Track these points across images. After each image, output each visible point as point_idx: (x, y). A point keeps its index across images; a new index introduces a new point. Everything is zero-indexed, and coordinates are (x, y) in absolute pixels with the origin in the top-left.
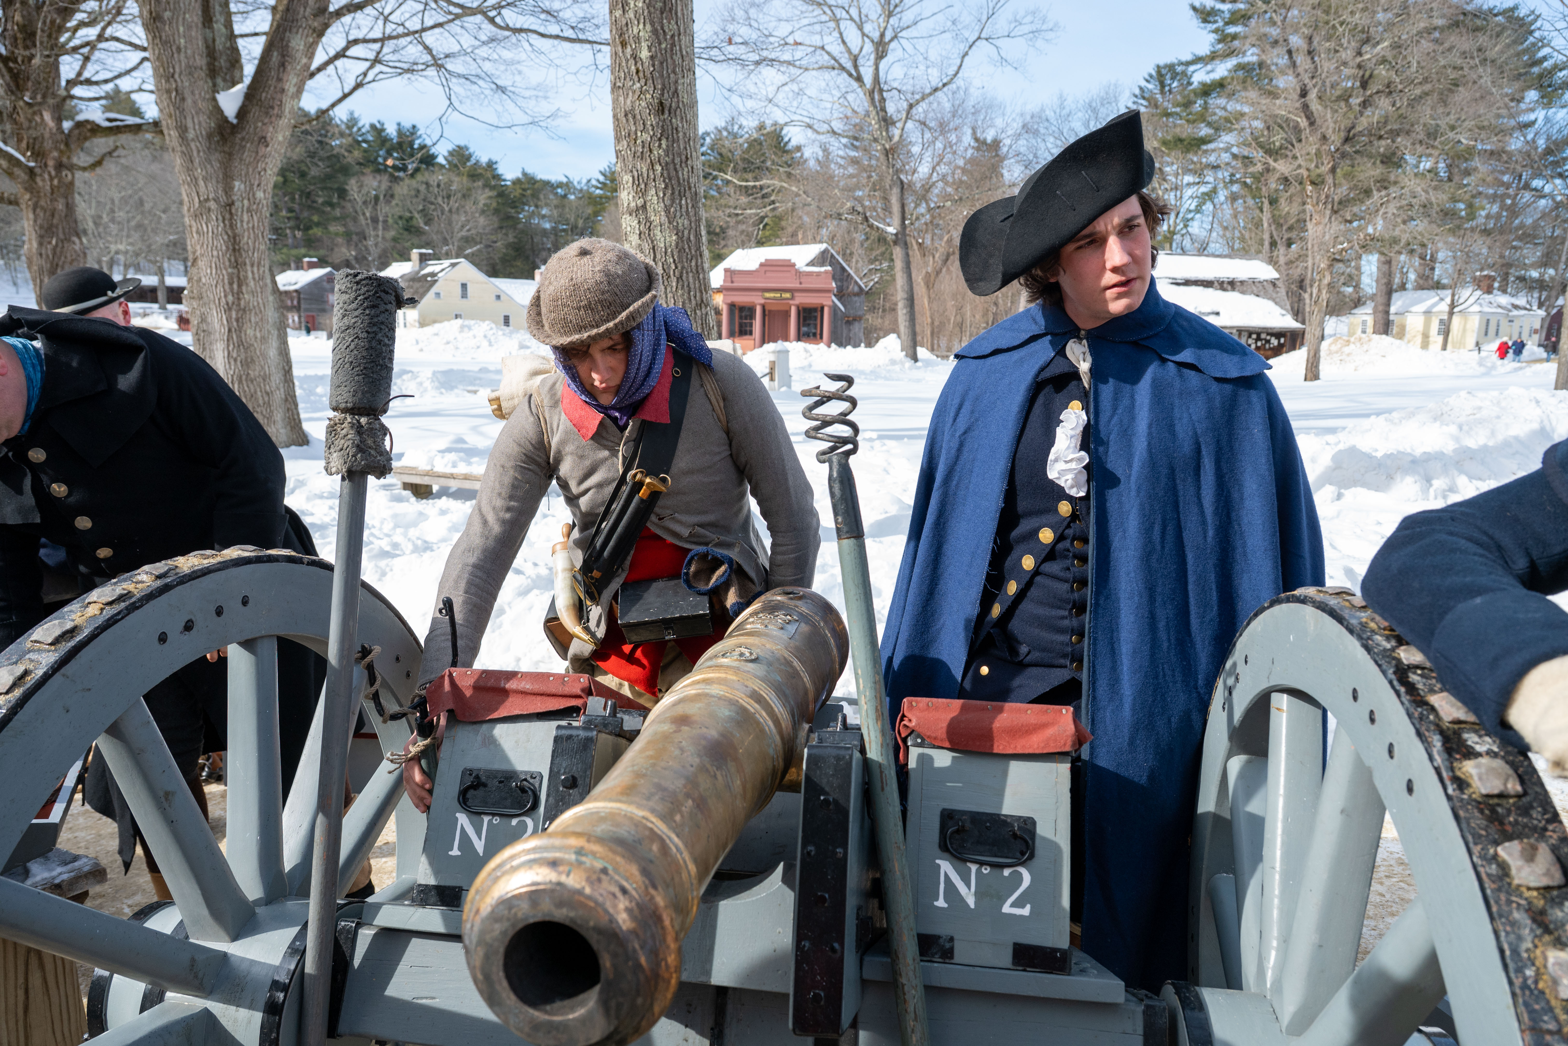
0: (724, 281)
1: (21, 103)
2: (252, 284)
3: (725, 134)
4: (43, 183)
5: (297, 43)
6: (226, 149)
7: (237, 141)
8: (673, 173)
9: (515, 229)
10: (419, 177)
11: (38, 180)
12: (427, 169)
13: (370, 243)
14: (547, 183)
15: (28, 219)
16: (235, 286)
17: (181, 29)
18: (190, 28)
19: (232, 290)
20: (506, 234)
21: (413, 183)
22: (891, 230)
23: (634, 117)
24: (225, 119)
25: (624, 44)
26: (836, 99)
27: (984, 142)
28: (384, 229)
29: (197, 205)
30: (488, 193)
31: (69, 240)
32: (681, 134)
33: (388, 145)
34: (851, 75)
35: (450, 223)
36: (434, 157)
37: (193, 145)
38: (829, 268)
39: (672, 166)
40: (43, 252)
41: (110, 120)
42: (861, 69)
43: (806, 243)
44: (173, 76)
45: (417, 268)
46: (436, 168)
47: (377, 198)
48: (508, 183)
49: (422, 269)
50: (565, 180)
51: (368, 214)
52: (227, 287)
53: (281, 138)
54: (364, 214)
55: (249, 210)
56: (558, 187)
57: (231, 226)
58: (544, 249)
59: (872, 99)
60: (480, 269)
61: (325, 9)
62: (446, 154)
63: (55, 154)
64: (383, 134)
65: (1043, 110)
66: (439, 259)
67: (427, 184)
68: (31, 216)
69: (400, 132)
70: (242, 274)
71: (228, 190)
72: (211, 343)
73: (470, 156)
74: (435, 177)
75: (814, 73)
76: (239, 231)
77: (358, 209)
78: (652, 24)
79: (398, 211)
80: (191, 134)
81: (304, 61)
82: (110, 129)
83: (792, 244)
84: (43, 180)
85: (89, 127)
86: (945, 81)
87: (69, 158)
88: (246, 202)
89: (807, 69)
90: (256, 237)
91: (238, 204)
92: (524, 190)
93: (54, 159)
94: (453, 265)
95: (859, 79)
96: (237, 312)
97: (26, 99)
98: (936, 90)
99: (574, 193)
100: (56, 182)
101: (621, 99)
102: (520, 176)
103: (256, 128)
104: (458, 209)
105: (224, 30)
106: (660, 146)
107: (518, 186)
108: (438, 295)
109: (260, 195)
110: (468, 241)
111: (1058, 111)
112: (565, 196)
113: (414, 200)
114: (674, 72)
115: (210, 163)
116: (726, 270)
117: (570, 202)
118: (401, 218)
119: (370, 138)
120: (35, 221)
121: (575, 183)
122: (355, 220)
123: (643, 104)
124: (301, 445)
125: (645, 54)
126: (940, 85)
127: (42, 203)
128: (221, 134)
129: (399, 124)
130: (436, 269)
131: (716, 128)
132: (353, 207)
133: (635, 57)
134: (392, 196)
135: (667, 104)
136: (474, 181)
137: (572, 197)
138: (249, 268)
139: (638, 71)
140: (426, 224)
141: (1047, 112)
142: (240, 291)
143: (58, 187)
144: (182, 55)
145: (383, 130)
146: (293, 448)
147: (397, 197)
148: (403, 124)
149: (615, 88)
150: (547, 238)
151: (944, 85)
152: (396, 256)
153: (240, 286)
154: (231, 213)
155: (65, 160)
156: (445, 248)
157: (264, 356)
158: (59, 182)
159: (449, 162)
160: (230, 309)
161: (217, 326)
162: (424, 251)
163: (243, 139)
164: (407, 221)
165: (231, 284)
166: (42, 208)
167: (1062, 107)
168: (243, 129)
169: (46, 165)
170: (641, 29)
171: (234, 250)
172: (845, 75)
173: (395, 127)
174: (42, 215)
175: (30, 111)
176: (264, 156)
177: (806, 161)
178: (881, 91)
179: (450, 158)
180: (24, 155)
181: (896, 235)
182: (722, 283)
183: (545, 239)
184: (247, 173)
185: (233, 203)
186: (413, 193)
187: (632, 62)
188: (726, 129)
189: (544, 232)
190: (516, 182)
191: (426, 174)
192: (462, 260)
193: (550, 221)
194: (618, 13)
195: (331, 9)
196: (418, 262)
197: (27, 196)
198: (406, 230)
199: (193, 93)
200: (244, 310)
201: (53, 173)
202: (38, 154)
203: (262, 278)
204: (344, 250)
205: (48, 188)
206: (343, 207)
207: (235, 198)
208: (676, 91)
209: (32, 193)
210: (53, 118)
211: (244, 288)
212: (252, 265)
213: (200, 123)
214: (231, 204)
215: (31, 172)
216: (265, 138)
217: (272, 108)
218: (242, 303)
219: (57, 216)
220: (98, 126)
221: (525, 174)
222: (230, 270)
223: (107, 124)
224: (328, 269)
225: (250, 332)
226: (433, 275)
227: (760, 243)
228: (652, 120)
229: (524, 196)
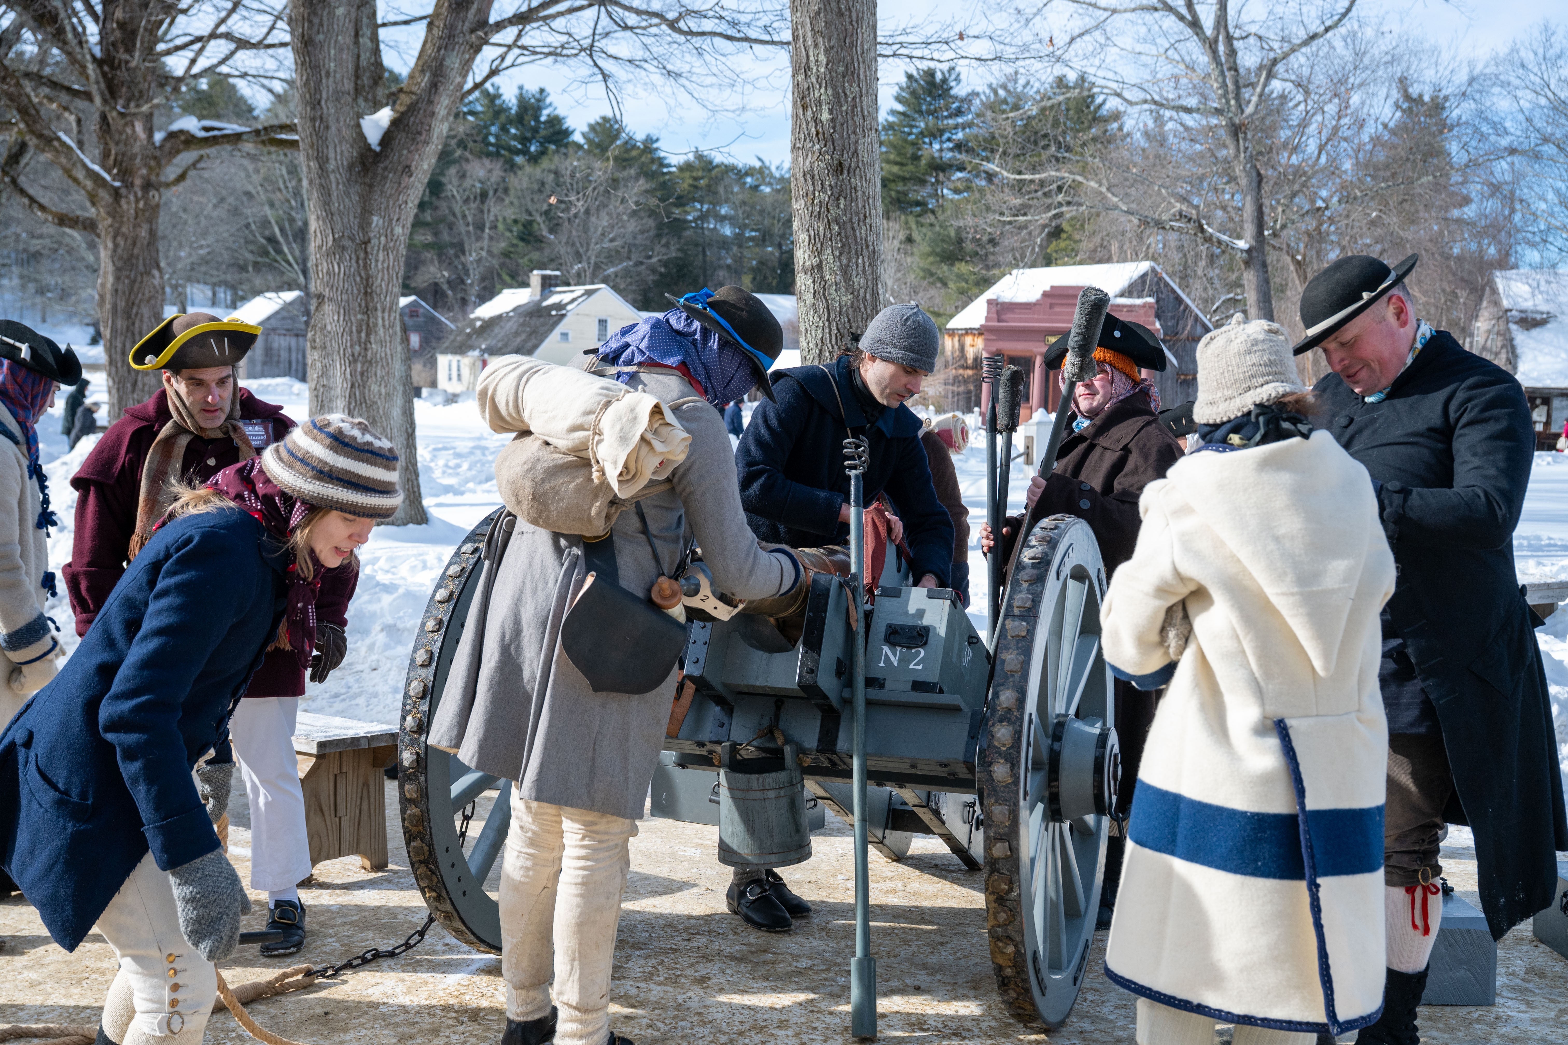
0: (987, 319)
1: (114, 114)
2: (381, 332)
3: (1001, 93)
4: (128, 206)
5: (453, 62)
6: (367, 180)
7: (380, 171)
8: (851, 233)
9: (679, 237)
10: (545, 163)
11: (123, 202)
12: (557, 151)
13: (472, 258)
14: (729, 169)
15: (106, 247)
16: (363, 335)
17: (333, 52)
18: (341, 50)
19: (359, 338)
20: (667, 245)
21: (537, 172)
22: (1242, 244)
23: (813, 178)
24: (368, 147)
25: (805, 107)
26: (1162, 50)
27: (1419, 100)
28: (491, 238)
29: (330, 243)
30: (642, 184)
31: (149, 273)
32: (859, 193)
33: (503, 118)
34: (1182, 18)
35: (586, 231)
36: (567, 133)
37: (332, 177)
38: (1151, 300)
39: (849, 226)
40: (120, 287)
41: (206, 129)
42: (1198, 8)
43: (1125, 260)
44: (319, 103)
45: (537, 297)
46: (571, 150)
47: (484, 195)
48: (673, 169)
49: (544, 297)
50: (758, 164)
51: (470, 219)
52: (355, 335)
53: (426, 167)
54: (464, 216)
55: (385, 248)
56: (747, 174)
57: (365, 266)
58: (720, 267)
59: (1214, 52)
60: (625, 297)
61: (486, 22)
62: (586, 129)
63: (144, 171)
64: (498, 102)
65: (1514, 50)
66: (568, 284)
67: (556, 173)
68: (110, 245)
69: (522, 100)
70: (372, 320)
71: (364, 225)
72: (331, 401)
73: (619, 132)
74: (567, 163)
75: (1128, 15)
76: (372, 272)
77: (457, 210)
78: (834, 89)
79: (510, 213)
80: (332, 166)
81: (458, 79)
82: (206, 140)
83: (1100, 262)
84: (128, 203)
85: (183, 138)
86: (1328, 23)
87: (158, 175)
88: (383, 239)
89: (1114, 11)
90: (390, 278)
91: (374, 242)
92: (696, 179)
93: (142, 177)
94: (589, 293)
95: (1195, 24)
96: (363, 364)
97: (119, 108)
98: (1314, 37)
99: (769, 184)
100: (141, 204)
101: (801, 159)
102: (691, 157)
103: (401, 156)
104: (598, 209)
105: (369, 44)
106: (838, 206)
107: (687, 174)
108: (565, 335)
109: (398, 230)
110: (612, 257)
111: (1541, 51)
112: (755, 188)
113: (536, 197)
114: (854, 133)
115: (349, 196)
116: (990, 302)
117: (764, 197)
118: (516, 221)
119: (479, 108)
120: (115, 250)
121: (773, 169)
122: (451, 226)
123: (822, 165)
124: (419, 523)
125: (825, 116)
126: (1322, 28)
127: (124, 230)
128: (363, 164)
129: (521, 88)
130: (566, 298)
131: (990, 86)
132: (450, 208)
133: (816, 120)
134: (506, 190)
135: (846, 164)
136: (624, 168)
137: (767, 190)
138: (379, 314)
139: (817, 133)
140: (551, 231)
141: (1523, 54)
142: (368, 341)
143: (143, 210)
144: (331, 79)
145: (499, 96)
146: (411, 526)
147: (512, 193)
148: (526, 87)
149: (794, 148)
150: (728, 250)
151: (1327, 30)
152: (507, 279)
153: (368, 334)
154: (366, 252)
155: (153, 178)
156: (577, 267)
157: (387, 415)
158: (145, 204)
159: (589, 141)
160: (355, 361)
161: (339, 380)
162: (548, 272)
163: (385, 169)
164: (524, 226)
165: (359, 332)
166: (124, 235)
167: (1547, 43)
168: (387, 157)
169: (132, 185)
170: (823, 93)
171: (366, 293)
172: (1173, 18)
173: (516, 91)
174: (122, 243)
175: (122, 122)
176: (407, 188)
177: (1128, 134)
178: (1229, 39)
179: (592, 136)
180: (109, 172)
181: (1249, 251)
182: (982, 321)
183: (723, 252)
184: (387, 207)
185: (369, 241)
186: (536, 186)
187: (812, 124)
188: (1004, 87)
189: (724, 244)
190: (687, 167)
191: (556, 158)
192: (603, 286)
193: (732, 225)
194: (801, 77)
195: (492, 21)
196: (538, 289)
197: (110, 221)
198: (522, 239)
199: (338, 120)
200: (370, 362)
201: (140, 194)
202: (125, 173)
203: (392, 326)
204: (432, 269)
205: (132, 212)
206: (436, 208)
207: (372, 235)
208: (856, 151)
209: (114, 218)
210: (145, 129)
211: (372, 337)
212: (383, 311)
213: (342, 153)
214: (367, 242)
215: (116, 194)
216: (409, 167)
217: (420, 133)
218: (369, 354)
219: (138, 245)
220: (193, 137)
221: (699, 157)
222: (359, 316)
223: (203, 134)
224: (412, 298)
225: (374, 388)
226: (560, 306)
227: (1048, 261)
228: (830, 180)
229: (695, 187)
